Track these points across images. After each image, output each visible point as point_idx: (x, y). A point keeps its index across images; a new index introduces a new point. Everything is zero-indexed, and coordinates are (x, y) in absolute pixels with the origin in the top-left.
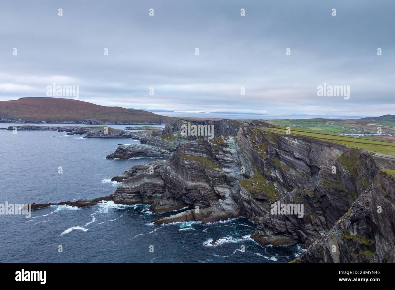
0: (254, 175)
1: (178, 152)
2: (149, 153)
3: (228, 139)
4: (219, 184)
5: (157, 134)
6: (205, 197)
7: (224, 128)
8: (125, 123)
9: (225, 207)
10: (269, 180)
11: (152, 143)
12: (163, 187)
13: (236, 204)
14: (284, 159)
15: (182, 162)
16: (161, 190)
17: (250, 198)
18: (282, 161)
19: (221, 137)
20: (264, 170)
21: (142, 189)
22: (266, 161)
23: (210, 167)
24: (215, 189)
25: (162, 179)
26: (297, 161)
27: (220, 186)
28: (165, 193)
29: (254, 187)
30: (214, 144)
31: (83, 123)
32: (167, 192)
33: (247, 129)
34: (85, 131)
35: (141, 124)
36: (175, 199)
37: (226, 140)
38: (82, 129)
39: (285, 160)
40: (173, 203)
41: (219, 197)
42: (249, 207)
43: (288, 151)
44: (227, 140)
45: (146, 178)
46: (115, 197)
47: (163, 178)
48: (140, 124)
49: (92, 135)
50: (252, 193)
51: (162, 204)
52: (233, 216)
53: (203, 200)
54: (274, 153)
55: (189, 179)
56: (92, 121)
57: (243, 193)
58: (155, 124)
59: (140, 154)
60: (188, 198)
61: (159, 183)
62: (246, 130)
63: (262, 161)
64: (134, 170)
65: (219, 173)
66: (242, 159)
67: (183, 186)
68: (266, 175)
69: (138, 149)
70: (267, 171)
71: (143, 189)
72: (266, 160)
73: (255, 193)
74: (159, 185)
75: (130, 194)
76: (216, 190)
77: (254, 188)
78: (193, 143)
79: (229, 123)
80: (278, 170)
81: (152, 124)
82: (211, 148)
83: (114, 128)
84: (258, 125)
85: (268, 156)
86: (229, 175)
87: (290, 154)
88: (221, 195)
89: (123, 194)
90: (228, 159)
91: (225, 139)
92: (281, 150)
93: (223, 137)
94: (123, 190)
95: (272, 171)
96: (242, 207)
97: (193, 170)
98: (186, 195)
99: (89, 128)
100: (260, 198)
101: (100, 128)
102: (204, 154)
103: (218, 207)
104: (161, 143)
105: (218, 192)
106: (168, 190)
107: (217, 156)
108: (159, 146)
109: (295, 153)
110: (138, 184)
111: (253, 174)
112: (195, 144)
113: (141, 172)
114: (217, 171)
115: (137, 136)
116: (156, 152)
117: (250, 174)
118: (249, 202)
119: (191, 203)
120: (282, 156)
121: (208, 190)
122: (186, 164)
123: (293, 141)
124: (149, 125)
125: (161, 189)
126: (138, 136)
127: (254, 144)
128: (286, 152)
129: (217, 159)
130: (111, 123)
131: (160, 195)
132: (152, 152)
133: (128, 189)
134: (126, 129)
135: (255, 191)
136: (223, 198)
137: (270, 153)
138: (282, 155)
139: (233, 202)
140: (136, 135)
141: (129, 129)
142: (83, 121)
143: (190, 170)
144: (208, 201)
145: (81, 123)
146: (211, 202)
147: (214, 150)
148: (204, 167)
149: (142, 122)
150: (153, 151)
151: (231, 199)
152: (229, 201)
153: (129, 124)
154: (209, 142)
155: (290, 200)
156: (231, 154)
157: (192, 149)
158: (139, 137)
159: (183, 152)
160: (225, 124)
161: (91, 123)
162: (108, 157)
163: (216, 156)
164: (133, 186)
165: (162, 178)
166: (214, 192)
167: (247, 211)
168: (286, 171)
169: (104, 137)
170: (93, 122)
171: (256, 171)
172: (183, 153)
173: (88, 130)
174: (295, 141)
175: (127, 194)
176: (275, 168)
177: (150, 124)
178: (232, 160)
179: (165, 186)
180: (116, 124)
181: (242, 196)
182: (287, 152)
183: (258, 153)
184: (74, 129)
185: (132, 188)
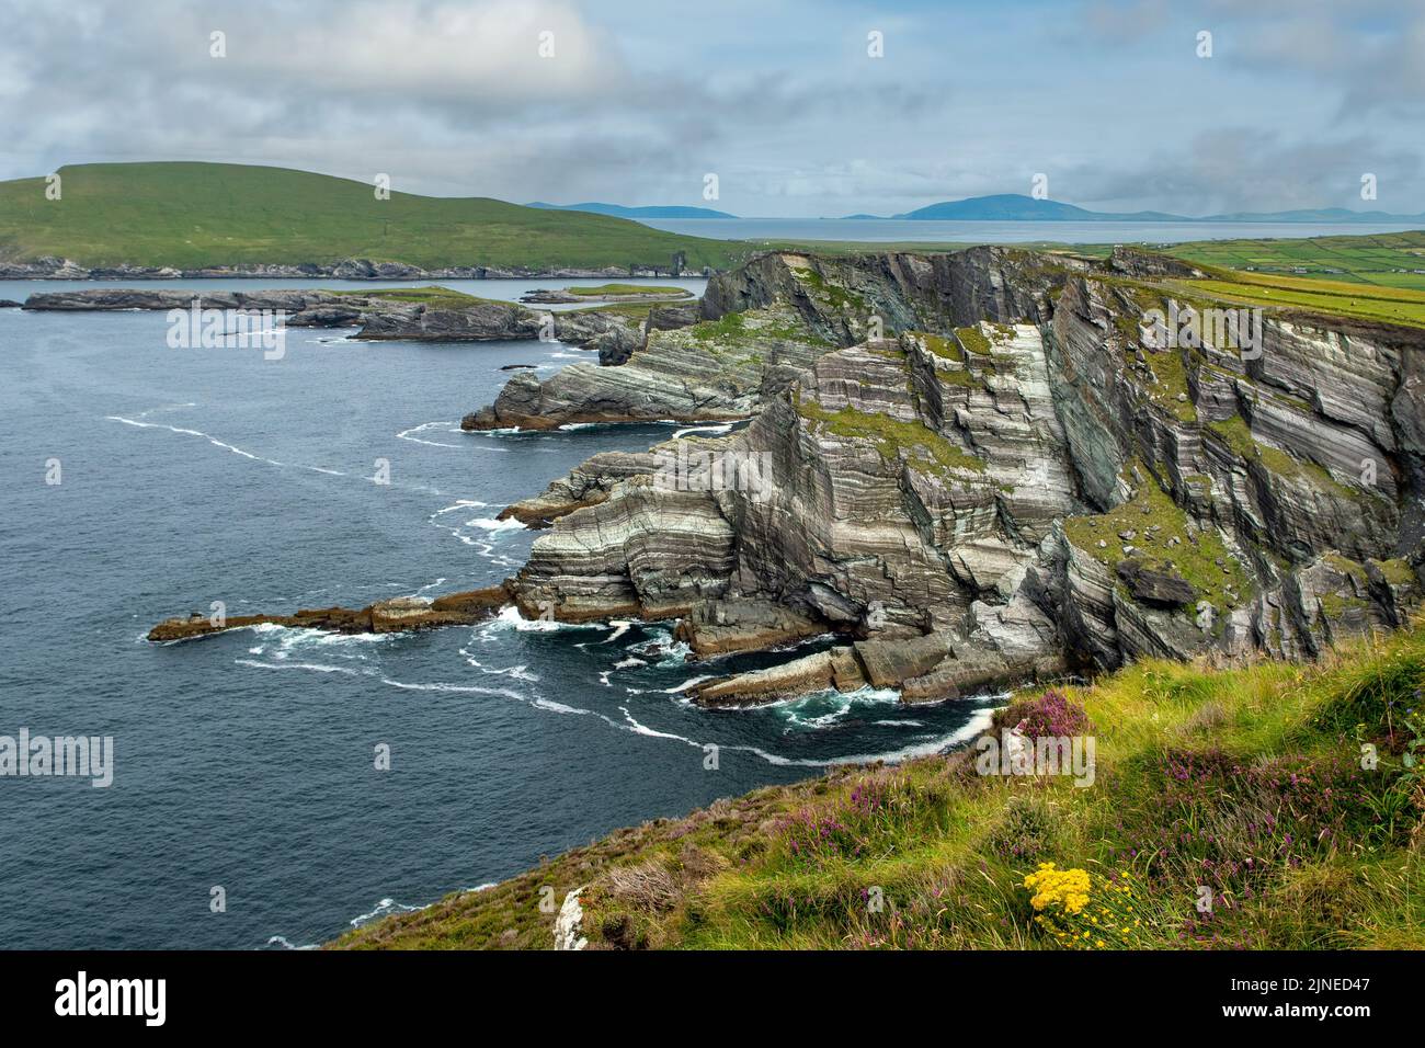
0: (1130, 496)
1: (787, 399)
2: (644, 406)
3: (1011, 338)
4: (971, 537)
5: (672, 317)
6: (909, 591)
7: (976, 287)
8: (520, 272)
9: (998, 632)
10: (1197, 517)
11: (656, 358)
12: (723, 548)
13: (1047, 620)
14: (1273, 422)
15: (808, 441)
16: (718, 562)
17: (1111, 597)
18: (1259, 432)
19: (978, 330)
20: (1174, 476)
21: (636, 555)
22: (1188, 434)
23: (931, 462)
24: (955, 559)
25: (722, 515)
26: (1333, 434)
27: (975, 545)
28: (734, 573)
29: (1131, 548)
30: (948, 361)
31: (336, 273)
32: (745, 570)
33: (1099, 290)
34: (353, 311)
35: (590, 273)
36: (778, 598)
37: (1001, 342)
38: (339, 301)
39: (1274, 430)
40: (772, 617)
41: (970, 589)
42: (1109, 633)
43: (1292, 386)
44: (1006, 341)
45: (653, 511)
46: (523, 590)
47: (724, 509)
48: (584, 273)
49: (388, 328)
50: (1122, 577)
51: (726, 620)
52: (1034, 671)
53: (902, 604)
54: (1226, 397)
55: (837, 514)
56: (376, 266)
57: (1080, 574)
58: (651, 274)
59: (604, 409)
60: (835, 592)
61: (708, 530)
62: (1094, 293)
63: (1167, 434)
64: (591, 477)
65: (967, 489)
66: (1074, 425)
67: (815, 544)
68: (1186, 495)
69: (594, 390)
70: (1189, 479)
71: (640, 557)
72: (1190, 426)
73: (1137, 575)
74: (709, 539)
75: (586, 579)
76: (958, 560)
77: (1130, 553)
78: (854, 355)
79: (1000, 265)
80: (1243, 472)
81: (640, 273)
82: (934, 377)
83: (474, 295)
84: (1142, 269)
85: (1199, 412)
86: (1017, 495)
87: (1302, 401)
88: (981, 581)
89: (555, 579)
90: (1011, 425)
91: (995, 337)
92: (1260, 384)
93: (987, 328)
94: (556, 560)
95: (1213, 480)
96: (1076, 634)
97: (853, 476)
98: (827, 582)
99: (369, 295)
100: (1156, 595)
101: (415, 296)
102: (902, 406)
103: (969, 633)
104: (693, 361)
105: (968, 569)
106: (748, 561)
107: (962, 412)
108: (686, 373)
109: (1327, 396)
110: (616, 535)
111: (1125, 494)
112: (862, 360)
113: (631, 484)
114: (960, 479)
115: (581, 328)
116: (672, 399)
117: (1109, 491)
118: (1108, 613)
119: (847, 617)
120: (1263, 412)
121: (922, 560)
122: (826, 451)
123: (1318, 343)
124: (625, 278)
125: (718, 556)
126: (586, 329)
127: (1131, 359)
128: (1279, 392)
129: (962, 428)
130: (461, 274)
131: (715, 582)
132: (655, 400)
133: (574, 556)
134: (527, 300)
135: (1136, 565)
136: (992, 594)
137: (1208, 399)
138: (1262, 404)
139: (1033, 614)
140: (575, 326)
141: (540, 297)
142: (339, 264)
143: (844, 476)
144: (921, 607)
145: (331, 274)
146: (939, 612)
147: (947, 386)
148: (905, 462)
149: (595, 266)
150: (660, 395)
151: (1028, 602)
152: (1018, 608)
153: (541, 275)
154: (923, 350)
155: (1301, 608)
156: (1025, 402)
157: (848, 382)
158: (589, 334)
159: (811, 398)
160: (982, 266)
161: (372, 275)
162: (472, 424)
163: (956, 414)
164: (599, 546)
165: (718, 508)
166: (950, 569)
167: (1100, 653)
168: (1282, 479)
169: (437, 334)
170: (381, 268)
171: (1140, 477)
172: (812, 402)
173: (365, 304)
174: (1325, 338)
175: (576, 579)
176: (1229, 463)
177: (632, 277)
178: (1027, 428)
179: (734, 543)
180: (482, 275)
181: (1076, 590)
182: (1287, 390)
183: (1153, 397)
184: (303, 301)
185: (592, 554)
